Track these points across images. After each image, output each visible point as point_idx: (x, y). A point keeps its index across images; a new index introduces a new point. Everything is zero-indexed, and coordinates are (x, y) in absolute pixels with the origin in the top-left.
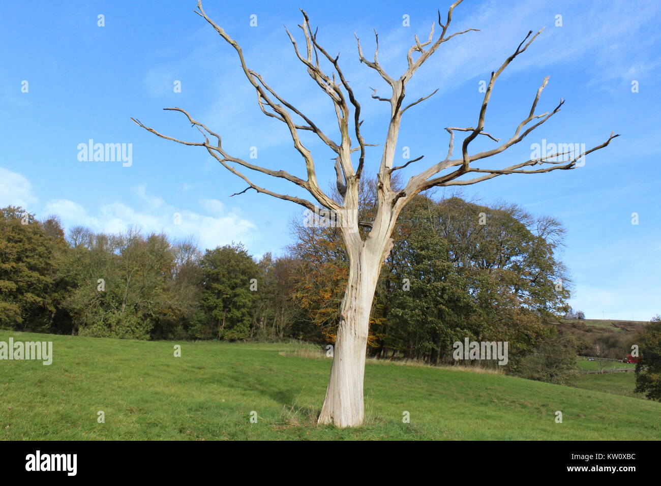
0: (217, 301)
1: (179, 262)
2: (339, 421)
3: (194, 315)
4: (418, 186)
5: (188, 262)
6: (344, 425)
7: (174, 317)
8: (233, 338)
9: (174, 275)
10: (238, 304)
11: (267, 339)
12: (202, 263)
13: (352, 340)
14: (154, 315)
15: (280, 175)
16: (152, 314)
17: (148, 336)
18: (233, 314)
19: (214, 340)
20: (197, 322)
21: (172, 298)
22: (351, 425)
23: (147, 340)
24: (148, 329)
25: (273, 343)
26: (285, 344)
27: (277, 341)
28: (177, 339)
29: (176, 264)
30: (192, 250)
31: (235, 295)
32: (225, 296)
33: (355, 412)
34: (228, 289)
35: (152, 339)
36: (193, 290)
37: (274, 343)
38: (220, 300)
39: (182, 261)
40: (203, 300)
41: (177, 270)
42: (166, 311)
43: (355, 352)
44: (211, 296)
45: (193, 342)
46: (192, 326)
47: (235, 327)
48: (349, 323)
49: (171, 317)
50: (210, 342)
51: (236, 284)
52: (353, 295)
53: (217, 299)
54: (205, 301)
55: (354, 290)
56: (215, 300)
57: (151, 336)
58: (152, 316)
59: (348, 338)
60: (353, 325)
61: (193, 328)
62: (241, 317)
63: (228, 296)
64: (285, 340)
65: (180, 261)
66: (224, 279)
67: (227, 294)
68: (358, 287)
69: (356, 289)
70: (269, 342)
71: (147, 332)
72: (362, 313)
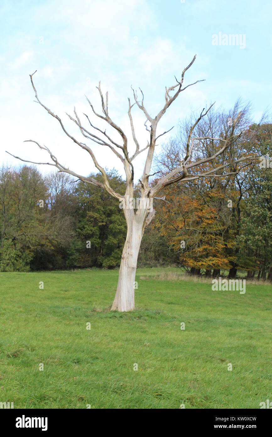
0: (93, 229)
1: (53, 192)
2: (120, 309)
3: (71, 245)
4: (163, 184)
5: (62, 191)
6: (123, 311)
7: (52, 248)
8: (111, 265)
9: (49, 206)
10: (114, 231)
11: (145, 264)
12: (77, 190)
13: (127, 269)
14: (32, 247)
15: (90, 180)
16: (30, 246)
17: (28, 267)
18: (109, 241)
19: (93, 268)
20: (75, 251)
21: (48, 229)
22: (126, 311)
23: (27, 272)
24: (28, 261)
25: (151, 268)
26: (163, 268)
27: (156, 266)
28: (56, 269)
29: (50, 194)
30: (65, 178)
31: (111, 222)
32: (100, 224)
33: (128, 305)
34: (104, 216)
35: (32, 270)
36: (68, 219)
37: (153, 268)
38: (95, 228)
39: (56, 191)
40: (79, 228)
41: (52, 199)
42: (43, 242)
43: (128, 275)
44: (87, 224)
45: (72, 271)
46: (70, 256)
47: (113, 254)
48: (125, 261)
49: (50, 248)
50: (89, 269)
51: (111, 210)
52: (128, 246)
53: (93, 227)
54: (82, 230)
55: (128, 243)
56: (92, 228)
57: (30, 267)
58: (30, 248)
59: (124, 268)
60: (127, 261)
61: (71, 257)
62: (119, 244)
63: (104, 223)
64: (163, 264)
65: (54, 190)
66: (98, 207)
67: (103, 222)
68: (130, 241)
69: (129, 242)
70: (149, 267)
71: (27, 264)
72: (132, 255)
